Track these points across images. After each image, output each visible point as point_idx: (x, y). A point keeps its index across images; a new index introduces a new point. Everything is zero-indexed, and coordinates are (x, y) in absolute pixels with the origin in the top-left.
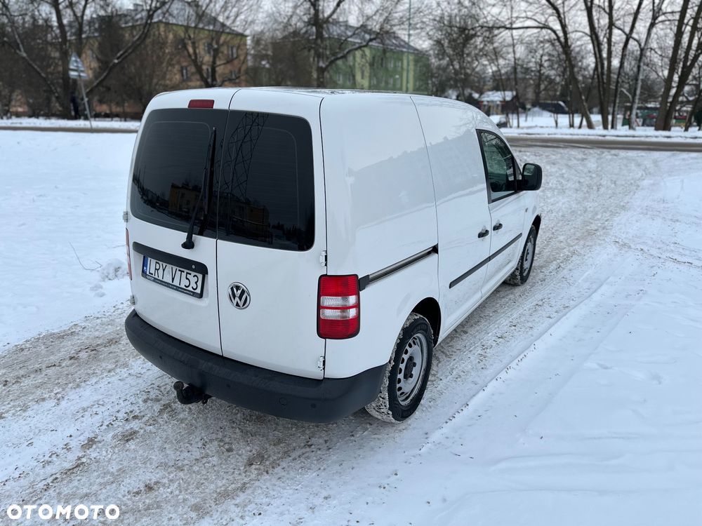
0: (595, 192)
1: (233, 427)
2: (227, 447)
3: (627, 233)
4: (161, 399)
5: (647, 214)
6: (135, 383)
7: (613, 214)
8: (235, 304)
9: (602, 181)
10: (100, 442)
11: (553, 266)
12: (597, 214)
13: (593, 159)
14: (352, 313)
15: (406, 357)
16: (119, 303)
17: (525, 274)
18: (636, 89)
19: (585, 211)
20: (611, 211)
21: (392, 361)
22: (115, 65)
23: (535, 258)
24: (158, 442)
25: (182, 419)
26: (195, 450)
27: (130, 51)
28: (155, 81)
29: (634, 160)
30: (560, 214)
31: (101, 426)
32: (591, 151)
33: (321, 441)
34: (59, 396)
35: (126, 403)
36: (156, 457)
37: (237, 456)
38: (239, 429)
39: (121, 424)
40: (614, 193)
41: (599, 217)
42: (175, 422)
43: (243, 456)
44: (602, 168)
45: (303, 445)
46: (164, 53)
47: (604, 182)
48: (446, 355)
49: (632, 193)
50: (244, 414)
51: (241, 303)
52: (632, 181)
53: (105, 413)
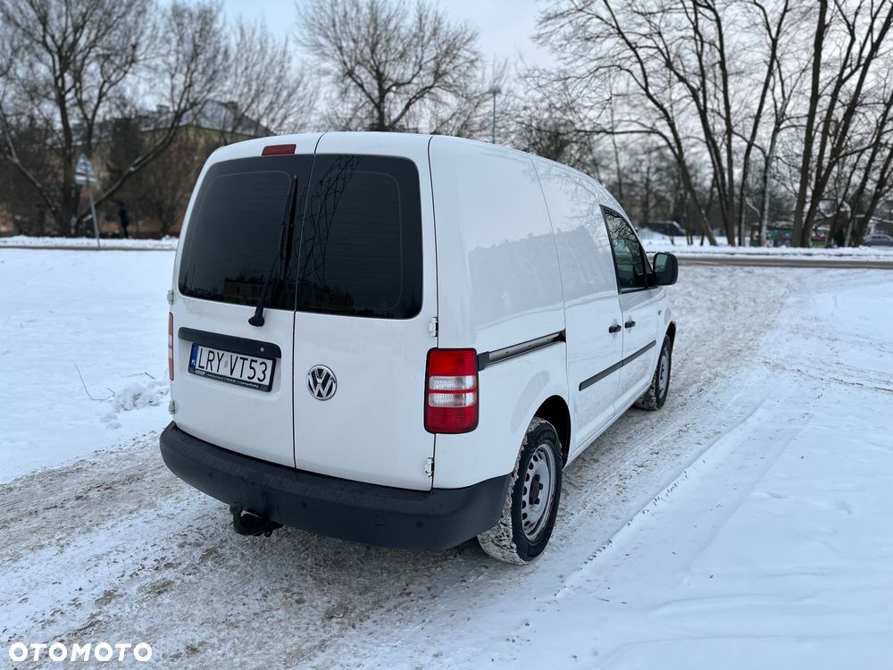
0: (732, 311)
1: (302, 575)
2: (296, 597)
3: (778, 353)
4: (203, 544)
5: (798, 333)
6: (166, 526)
7: (757, 333)
8: (316, 393)
9: (738, 299)
10: (121, 596)
11: (694, 389)
12: (737, 333)
13: (723, 277)
14: (469, 399)
15: (531, 473)
16: (140, 435)
17: (661, 396)
18: (763, 203)
19: (723, 331)
20: (754, 330)
21: (516, 474)
22: (131, 173)
23: (671, 381)
24: (201, 594)
25: (233, 567)
26: (252, 602)
27: (151, 157)
28: (179, 193)
29: (773, 277)
30: (693, 334)
31: (122, 576)
32: (720, 268)
33: (423, 588)
34: (62, 542)
35: (156, 548)
36: (200, 612)
37: (312, 609)
38: (311, 576)
39: (149, 574)
40: (755, 312)
41: (741, 336)
42: (224, 570)
43: (319, 609)
44: (737, 286)
45: (398, 593)
46: (193, 161)
47: (740, 299)
48: (575, 487)
49: (776, 311)
50: (315, 559)
51: (324, 393)
52: (775, 299)
53: (127, 562)
